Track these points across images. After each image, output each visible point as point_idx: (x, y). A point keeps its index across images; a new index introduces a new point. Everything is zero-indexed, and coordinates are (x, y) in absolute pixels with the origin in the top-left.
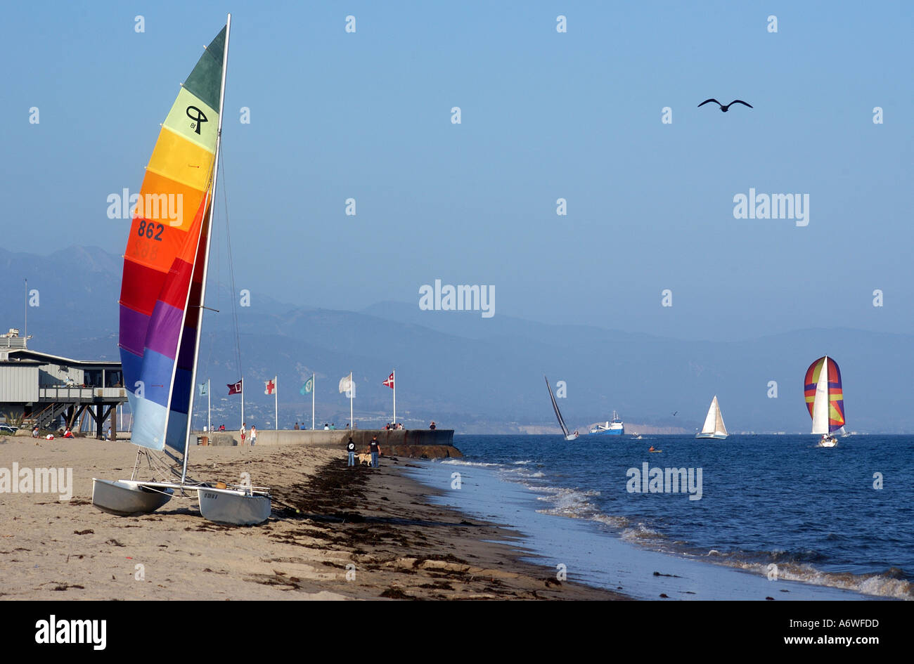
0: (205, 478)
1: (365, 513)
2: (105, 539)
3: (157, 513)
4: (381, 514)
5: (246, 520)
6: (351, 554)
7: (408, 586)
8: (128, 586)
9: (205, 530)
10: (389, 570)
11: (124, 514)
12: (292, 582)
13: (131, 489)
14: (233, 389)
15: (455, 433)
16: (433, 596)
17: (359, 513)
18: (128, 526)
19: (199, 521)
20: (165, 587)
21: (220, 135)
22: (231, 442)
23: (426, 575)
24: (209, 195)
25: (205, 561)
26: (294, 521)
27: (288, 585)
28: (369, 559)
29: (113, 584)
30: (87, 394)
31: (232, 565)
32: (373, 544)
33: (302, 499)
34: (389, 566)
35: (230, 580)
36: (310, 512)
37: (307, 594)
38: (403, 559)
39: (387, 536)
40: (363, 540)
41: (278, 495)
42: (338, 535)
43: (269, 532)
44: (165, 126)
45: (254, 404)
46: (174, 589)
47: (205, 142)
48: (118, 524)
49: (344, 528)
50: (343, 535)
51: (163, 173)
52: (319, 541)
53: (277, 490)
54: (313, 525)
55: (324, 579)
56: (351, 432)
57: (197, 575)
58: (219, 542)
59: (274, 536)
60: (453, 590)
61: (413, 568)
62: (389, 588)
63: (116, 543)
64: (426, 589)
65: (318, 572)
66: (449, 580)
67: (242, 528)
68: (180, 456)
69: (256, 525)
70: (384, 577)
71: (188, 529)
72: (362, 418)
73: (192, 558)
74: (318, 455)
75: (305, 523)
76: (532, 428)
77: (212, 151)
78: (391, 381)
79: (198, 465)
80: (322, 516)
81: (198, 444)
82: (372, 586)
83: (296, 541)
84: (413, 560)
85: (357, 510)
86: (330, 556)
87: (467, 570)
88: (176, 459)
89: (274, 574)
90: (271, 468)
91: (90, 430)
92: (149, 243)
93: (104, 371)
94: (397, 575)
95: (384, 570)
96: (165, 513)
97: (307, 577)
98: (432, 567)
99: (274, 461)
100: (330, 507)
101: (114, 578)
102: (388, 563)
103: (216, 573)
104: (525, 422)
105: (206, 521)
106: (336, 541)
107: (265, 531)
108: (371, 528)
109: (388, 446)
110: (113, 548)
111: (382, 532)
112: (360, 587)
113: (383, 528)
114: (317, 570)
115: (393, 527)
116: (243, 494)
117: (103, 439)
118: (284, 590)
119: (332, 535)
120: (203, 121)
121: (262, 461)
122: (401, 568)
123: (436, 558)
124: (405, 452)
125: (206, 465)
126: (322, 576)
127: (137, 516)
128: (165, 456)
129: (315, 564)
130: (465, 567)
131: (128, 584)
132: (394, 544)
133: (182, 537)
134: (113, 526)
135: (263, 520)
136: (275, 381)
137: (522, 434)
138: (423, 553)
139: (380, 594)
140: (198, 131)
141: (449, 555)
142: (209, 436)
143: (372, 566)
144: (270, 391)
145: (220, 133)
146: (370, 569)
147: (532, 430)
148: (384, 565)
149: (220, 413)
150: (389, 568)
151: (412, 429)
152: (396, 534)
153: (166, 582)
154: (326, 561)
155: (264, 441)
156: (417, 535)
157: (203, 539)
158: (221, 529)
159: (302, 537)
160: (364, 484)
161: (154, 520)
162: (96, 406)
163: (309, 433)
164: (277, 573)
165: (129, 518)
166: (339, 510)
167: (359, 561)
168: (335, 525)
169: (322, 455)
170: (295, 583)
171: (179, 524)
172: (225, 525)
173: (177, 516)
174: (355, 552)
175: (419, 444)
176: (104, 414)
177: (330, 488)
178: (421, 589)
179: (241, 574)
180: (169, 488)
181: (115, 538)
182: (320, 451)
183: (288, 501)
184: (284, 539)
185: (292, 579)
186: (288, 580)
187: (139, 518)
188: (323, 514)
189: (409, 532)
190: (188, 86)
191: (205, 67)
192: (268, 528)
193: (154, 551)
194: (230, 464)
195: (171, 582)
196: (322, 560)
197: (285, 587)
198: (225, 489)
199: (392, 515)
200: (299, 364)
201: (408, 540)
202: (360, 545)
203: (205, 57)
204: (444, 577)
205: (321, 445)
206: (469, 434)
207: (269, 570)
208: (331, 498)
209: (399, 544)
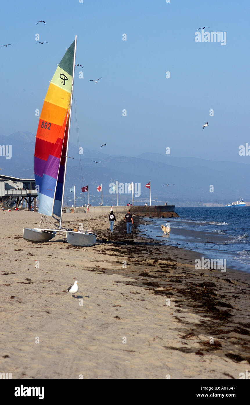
0: (71, 227)
1: (136, 240)
2: (27, 253)
3: (50, 242)
4: (143, 241)
5: (86, 244)
6: (128, 258)
7: (150, 271)
8: (34, 273)
9: (68, 249)
10: (143, 265)
11: (36, 242)
12: (102, 270)
13: (39, 232)
14: (84, 189)
15: (175, 207)
16: (161, 276)
17: (133, 241)
18: (37, 247)
19: (66, 245)
20: (49, 273)
21: (73, 86)
22: (84, 211)
23: (158, 267)
24: (69, 111)
25: (67, 262)
26: (106, 244)
27: (101, 271)
28: (135, 260)
29: (28, 272)
30: (24, 192)
31: (78, 263)
32: (138, 254)
33: (111, 235)
34: (144, 263)
35: (77, 270)
36: (113, 241)
37: (108, 275)
38: (149, 260)
39: (144, 250)
40: (134, 252)
41: (100, 234)
42: (124, 250)
43: (95, 249)
44: (51, 82)
45: (94, 196)
46: (53, 274)
47: (67, 89)
48: (33, 247)
49: (127, 247)
50: (126, 250)
51: (50, 102)
52: (116, 253)
53: (100, 231)
54: (114, 246)
55: (116, 269)
56: (132, 207)
57: (63, 268)
58: (73, 254)
59: (97, 251)
60: (169, 273)
61: (153, 264)
62: (142, 272)
63: (31, 254)
64: (158, 273)
65: (114, 266)
66: (168, 269)
67: (84, 248)
68: (58, 218)
69: (90, 246)
70: (141, 268)
71: (61, 248)
72: (138, 201)
73: (62, 260)
74: (119, 217)
75: (110, 245)
76: (208, 204)
77: (70, 92)
78: (149, 186)
79: (69, 221)
80: (118, 242)
81: (70, 212)
82: (135, 272)
83: (106, 253)
84: (153, 260)
85: (133, 240)
86: (119, 259)
87: (176, 264)
88: (57, 220)
89: (95, 267)
90: (99, 222)
91: (26, 207)
92: (46, 131)
93: (31, 183)
94: (147, 267)
95: (141, 265)
96: (53, 242)
97: (109, 268)
98: (161, 263)
99: (100, 219)
100: (122, 238)
101: (28, 269)
102: (143, 262)
103: (71, 267)
104: (205, 202)
105: (70, 245)
106: (123, 252)
107: (93, 249)
108: (138, 247)
109: (148, 212)
110: (30, 257)
111: (142, 248)
112: (130, 272)
113: (143, 247)
114: (113, 265)
115: (147, 246)
116: (84, 233)
117: (31, 211)
118: (98, 274)
119: (122, 250)
120: (66, 80)
121: (95, 219)
122: (148, 264)
123: (164, 259)
124: (155, 215)
125: (72, 221)
126: (115, 268)
127: (41, 243)
128: (52, 218)
129: (112, 262)
130: (175, 263)
131: (33, 272)
132: (147, 254)
133: (59, 252)
134: (31, 247)
135: (93, 244)
136: (101, 186)
137: (204, 206)
138: (159, 257)
139: (138, 275)
140: (64, 84)
141: (169, 258)
142: (75, 209)
143: (136, 263)
144: (99, 191)
145: (73, 85)
146: (135, 264)
147: (208, 205)
148: (142, 262)
149: (80, 199)
150: (144, 264)
151: (158, 205)
152: (148, 249)
153: (49, 271)
154: (117, 261)
155: (97, 211)
156: (157, 250)
157: (67, 252)
158: (76, 248)
159: (109, 251)
160: (137, 228)
161: (48, 245)
162: (28, 198)
163: (115, 207)
164: (97, 267)
165: (38, 244)
166: (125, 239)
167: (131, 261)
168: (123, 246)
169: (120, 216)
170: (104, 271)
171: (58, 246)
172: (77, 246)
173: (58, 243)
174: (129, 257)
175: (161, 211)
176: (31, 201)
177: (123, 230)
178: (155, 272)
179: (82, 267)
180: (55, 231)
181: (31, 252)
182: (119, 215)
183: (105, 236)
184: (101, 252)
185: (103, 269)
186: (101, 269)
187: (42, 244)
188: (118, 241)
189: (153, 249)
190: (60, 66)
191: (67, 57)
192: (95, 247)
193: (46, 258)
194: (82, 221)
195: (51, 271)
196: (116, 261)
197: (99, 272)
198: (77, 231)
199: (147, 241)
200: (112, 179)
201: (153, 252)
202: (133, 254)
203: (67, 54)
204: (166, 267)
205: (120, 212)
206: (182, 207)
207: (93, 265)
208: (123, 235)
209: (149, 253)
